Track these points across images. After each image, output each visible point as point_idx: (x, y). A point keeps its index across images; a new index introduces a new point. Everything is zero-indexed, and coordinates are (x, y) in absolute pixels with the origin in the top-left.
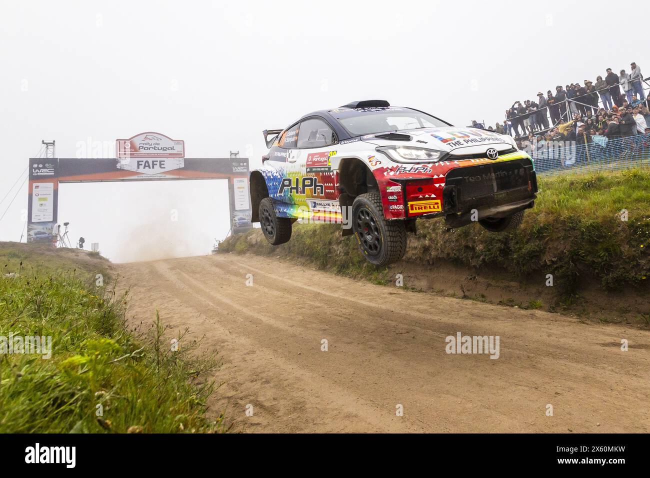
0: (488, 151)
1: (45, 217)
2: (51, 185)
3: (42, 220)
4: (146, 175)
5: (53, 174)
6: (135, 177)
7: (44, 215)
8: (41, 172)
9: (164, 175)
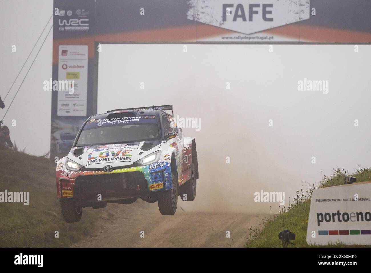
0: (105, 167)
1: (76, 108)
2: (84, 49)
3: (72, 114)
4: (237, 35)
5: (87, 28)
6: (219, 39)
7: (74, 105)
8: (71, 26)
9: (269, 36)
